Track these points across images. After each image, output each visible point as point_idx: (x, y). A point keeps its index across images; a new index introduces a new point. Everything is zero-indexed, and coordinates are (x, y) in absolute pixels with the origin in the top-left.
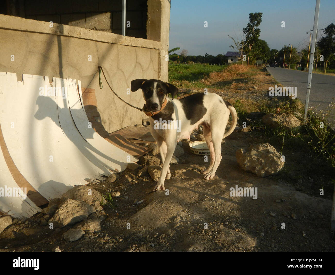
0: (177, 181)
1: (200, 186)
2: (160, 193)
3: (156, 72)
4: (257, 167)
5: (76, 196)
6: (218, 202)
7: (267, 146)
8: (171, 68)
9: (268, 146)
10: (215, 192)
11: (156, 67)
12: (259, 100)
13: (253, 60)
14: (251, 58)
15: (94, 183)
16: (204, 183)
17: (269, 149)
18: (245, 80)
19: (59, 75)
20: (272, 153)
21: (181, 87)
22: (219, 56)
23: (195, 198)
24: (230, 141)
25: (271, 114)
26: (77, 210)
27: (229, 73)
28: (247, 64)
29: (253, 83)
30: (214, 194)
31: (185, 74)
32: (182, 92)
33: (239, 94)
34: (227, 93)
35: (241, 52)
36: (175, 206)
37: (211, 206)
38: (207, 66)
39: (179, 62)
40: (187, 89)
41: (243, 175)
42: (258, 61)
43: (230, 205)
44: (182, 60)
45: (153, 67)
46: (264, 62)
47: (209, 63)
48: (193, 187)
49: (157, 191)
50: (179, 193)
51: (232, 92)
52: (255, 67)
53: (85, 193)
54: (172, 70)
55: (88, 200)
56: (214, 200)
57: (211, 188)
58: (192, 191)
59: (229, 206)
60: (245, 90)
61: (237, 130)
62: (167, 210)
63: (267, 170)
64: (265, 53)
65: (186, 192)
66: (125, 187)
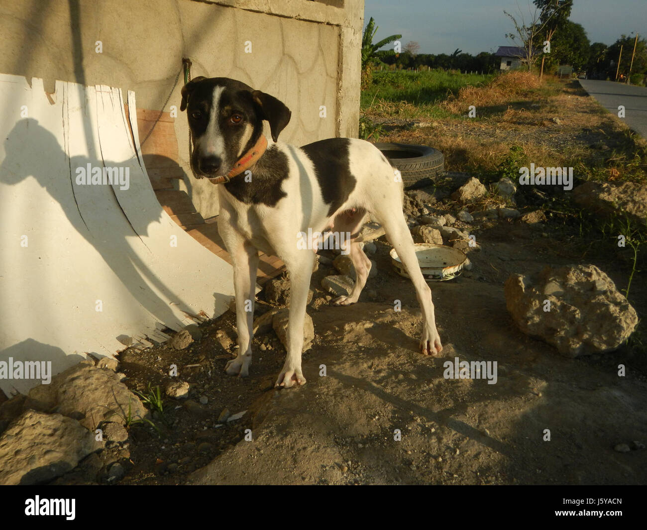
0: (345, 358)
1: (401, 376)
2: (291, 395)
3: (331, 77)
4: (560, 328)
5: (62, 397)
6: (445, 440)
7: (590, 271)
8: (382, 78)
9: (594, 272)
10: (439, 401)
11: (332, 67)
12: (565, 147)
13: (553, 65)
14: (548, 60)
15: (139, 349)
16: (415, 367)
17: (594, 282)
18: (535, 105)
19: (72, 76)
20: (605, 293)
21: (397, 115)
22: (483, 55)
23: (381, 420)
24: (494, 245)
25: (596, 182)
26: (44, 446)
27: (501, 90)
28: (541, 72)
29: (551, 112)
30: (436, 409)
31: (409, 91)
32: (397, 127)
33: (519, 134)
34: (493, 131)
35: (528, 47)
36: (318, 448)
37: (424, 452)
38: (457, 75)
39: (401, 66)
40: (408, 120)
41: (521, 347)
42: (561, 67)
43: (479, 453)
44: (407, 62)
45: (325, 65)
46: (576, 70)
47: (461, 70)
48: (384, 378)
49: (283, 387)
50: (342, 398)
51: (505, 129)
52: (556, 79)
53: (86, 389)
54: (385, 81)
55: (91, 410)
56: (433, 430)
57: (431, 385)
58: (377, 395)
59: (477, 456)
60: (533, 124)
61: (512, 217)
62: (295, 461)
63: (587, 339)
64: (578, 50)
65: (361, 396)
66: (208, 366)
